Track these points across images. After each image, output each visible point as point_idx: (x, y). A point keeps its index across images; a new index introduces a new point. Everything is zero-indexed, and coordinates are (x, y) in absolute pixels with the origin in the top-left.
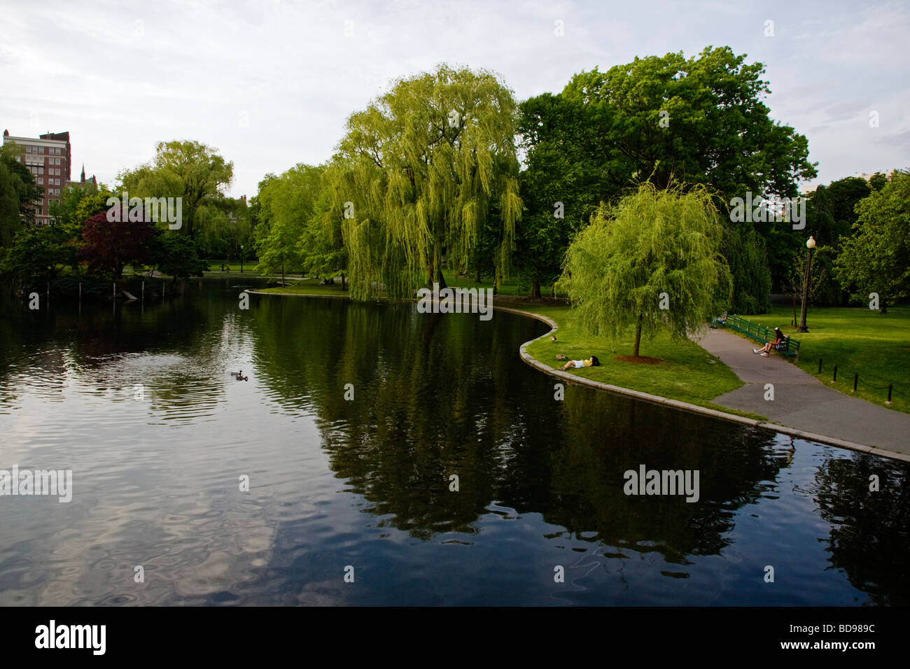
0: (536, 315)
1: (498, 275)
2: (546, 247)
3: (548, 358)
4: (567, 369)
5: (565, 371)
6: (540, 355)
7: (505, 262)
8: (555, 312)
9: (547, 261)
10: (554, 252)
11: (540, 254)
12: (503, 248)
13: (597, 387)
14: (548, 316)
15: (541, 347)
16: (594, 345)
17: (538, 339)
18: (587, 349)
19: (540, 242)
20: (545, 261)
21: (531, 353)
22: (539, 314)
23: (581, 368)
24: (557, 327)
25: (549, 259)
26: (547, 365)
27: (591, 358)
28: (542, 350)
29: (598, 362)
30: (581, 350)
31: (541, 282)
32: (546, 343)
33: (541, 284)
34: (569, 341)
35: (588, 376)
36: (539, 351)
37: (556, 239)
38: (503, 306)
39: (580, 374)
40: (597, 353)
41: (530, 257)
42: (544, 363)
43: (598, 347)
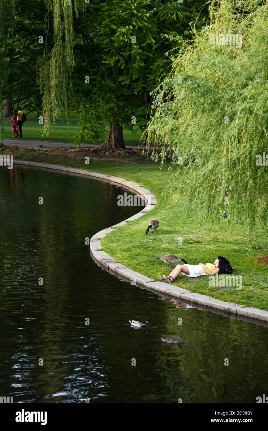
0: (117, 180)
1: (46, 108)
2: (130, 60)
3: (140, 259)
4: (176, 280)
5: (172, 282)
6: (126, 254)
7: (59, 85)
8: (151, 174)
9: (134, 85)
10: (146, 68)
11: (121, 72)
12: (53, 60)
13: (229, 313)
14: (138, 181)
15: (127, 239)
16: (221, 236)
17: (122, 224)
18: (209, 243)
19: (120, 50)
20: (130, 85)
21: (111, 252)
22: (123, 177)
23: (200, 277)
24: (155, 201)
25: (137, 80)
26: (140, 271)
27: (217, 261)
28: (130, 245)
29: (229, 266)
30: (199, 245)
31: (124, 122)
32: (136, 233)
33: (124, 126)
34: (178, 228)
35: (213, 292)
36: (125, 247)
37: (150, 45)
38: (58, 163)
39: (199, 288)
40: (226, 250)
41: (103, 75)
42: (135, 269)
43: (230, 239)
